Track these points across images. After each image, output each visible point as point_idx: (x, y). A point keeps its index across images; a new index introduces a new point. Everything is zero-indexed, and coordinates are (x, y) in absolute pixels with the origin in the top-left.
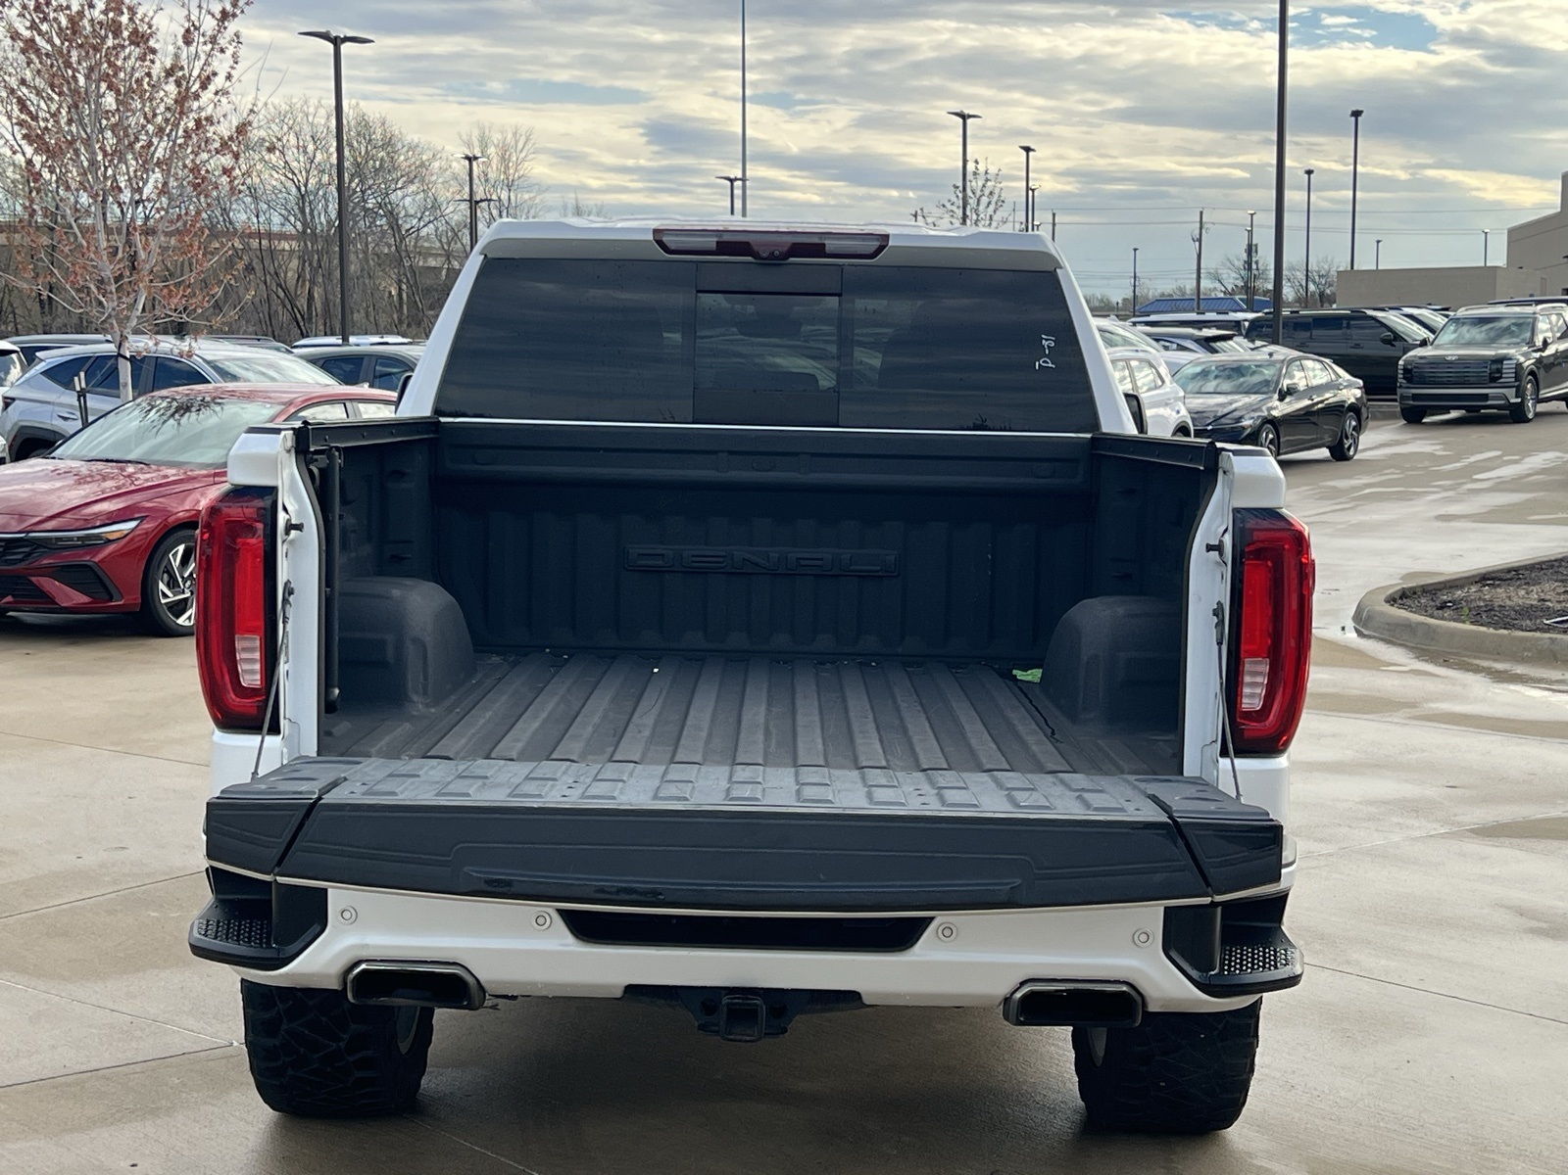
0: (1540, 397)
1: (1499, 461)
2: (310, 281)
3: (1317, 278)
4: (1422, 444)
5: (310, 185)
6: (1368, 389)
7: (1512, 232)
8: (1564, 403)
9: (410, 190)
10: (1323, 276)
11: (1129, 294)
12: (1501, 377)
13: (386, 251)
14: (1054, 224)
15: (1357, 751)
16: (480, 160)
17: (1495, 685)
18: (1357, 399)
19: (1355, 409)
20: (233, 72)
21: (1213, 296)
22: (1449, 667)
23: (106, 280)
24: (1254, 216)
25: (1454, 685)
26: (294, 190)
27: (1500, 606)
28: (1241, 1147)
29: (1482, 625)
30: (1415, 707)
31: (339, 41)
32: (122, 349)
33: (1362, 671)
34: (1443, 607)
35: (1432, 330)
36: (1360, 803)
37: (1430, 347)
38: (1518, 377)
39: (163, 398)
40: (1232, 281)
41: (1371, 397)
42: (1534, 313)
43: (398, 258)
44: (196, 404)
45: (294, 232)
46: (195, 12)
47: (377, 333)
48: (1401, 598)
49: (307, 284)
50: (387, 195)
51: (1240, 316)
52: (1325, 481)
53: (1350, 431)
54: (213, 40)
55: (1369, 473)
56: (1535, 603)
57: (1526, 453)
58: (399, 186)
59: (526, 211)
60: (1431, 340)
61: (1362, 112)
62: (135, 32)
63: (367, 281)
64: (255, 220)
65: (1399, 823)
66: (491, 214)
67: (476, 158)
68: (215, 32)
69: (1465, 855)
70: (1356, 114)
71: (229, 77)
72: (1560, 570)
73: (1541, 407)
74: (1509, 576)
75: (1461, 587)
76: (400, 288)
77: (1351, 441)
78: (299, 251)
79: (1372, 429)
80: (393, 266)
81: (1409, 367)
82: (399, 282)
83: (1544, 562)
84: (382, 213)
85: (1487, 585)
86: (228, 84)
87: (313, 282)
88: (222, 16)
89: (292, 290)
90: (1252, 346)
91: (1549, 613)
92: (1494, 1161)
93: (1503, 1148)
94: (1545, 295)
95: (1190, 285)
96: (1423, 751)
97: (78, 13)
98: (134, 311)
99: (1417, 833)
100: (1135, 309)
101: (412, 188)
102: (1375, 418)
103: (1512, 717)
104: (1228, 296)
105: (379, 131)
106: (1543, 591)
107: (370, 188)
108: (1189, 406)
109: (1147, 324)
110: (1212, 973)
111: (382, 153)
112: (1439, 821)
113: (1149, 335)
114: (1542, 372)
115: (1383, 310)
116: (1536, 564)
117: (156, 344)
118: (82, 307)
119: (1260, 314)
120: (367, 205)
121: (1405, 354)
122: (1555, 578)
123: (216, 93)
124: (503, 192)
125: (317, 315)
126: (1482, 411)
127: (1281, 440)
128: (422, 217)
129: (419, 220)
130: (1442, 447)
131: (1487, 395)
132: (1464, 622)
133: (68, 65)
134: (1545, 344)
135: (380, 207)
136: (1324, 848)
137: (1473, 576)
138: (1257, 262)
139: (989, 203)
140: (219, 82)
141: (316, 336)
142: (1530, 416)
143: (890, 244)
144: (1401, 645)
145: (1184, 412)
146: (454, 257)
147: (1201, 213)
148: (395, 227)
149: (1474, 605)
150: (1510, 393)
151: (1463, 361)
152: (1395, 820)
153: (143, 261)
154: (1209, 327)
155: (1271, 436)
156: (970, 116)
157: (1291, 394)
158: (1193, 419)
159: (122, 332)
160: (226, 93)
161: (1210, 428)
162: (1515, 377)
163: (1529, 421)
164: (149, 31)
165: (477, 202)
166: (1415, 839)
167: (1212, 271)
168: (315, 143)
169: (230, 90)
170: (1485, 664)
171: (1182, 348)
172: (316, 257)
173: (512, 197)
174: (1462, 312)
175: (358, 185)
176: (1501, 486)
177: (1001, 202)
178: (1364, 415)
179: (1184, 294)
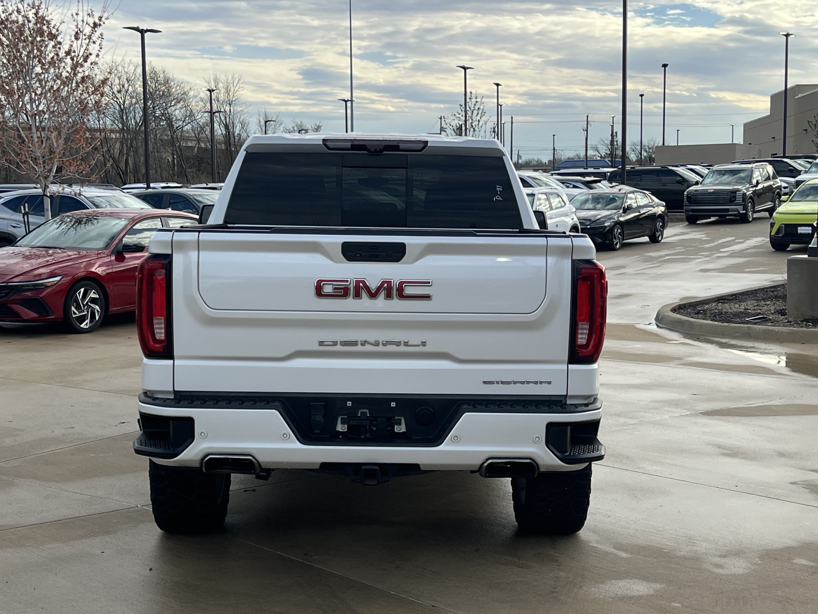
0: (755, 210)
1: (733, 242)
2: (126, 154)
3: (648, 149)
4: (696, 234)
5: (125, 104)
6: (668, 207)
7: (745, 125)
8: (768, 213)
9: (178, 107)
10: (651, 148)
11: (551, 158)
12: (735, 200)
13: (166, 138)
14: (512, 123)
15: (651, 380)
16: (215, 91)
17: (720, 349)
18: (662, 212)
19: (661, 217)
20: (100, 53)
21: (595, 159)
22: (699, 341)
23: (37, 158)
24: (614, 118)
25: (700, 349)
26: (117, 107)
27: (725, 312)
28: (585, 539)
29: (716, 321)
30: (681, 359)
31: (144, 32)
32: (46, 192)
33: (657, 344)
34: (698, 313)
35: (702, 177)
36: (651, 402)
37: (700, 185)
38: (744, 200)
39: (68, 216)
40: (604, 151)
41: (669, 211)
42: (752, 168)
43: (172, 142)
44: (84, 220)
45: (117, 128)
46: (80, 23)
47: (162, 181)
48: (679, 309)
49: (125, 155)
50: (166, 109)
51: (605, 170)
52: (646, 253)
53: (659, 228)
54: (90, 37)
55: (668, 249)
56: (742, 310)
57: (746, 238)
58: (173, 104)
59: (239, 117)
60: (701, 181)
61: (667, 65)
62: (50, 33)
63: (156, 155)
64: (97, 123)
65: (668, 411)
66: (220, 118)
67: (213, 90)
68: (91, 33)
69: (697, 424)
70: (665, 66)
71: (98, 56)
72: (757, 295)
73: (756, 215)
74: (731, 298)
75: (706, 304)
76: (173, 158)
77: (660, 233)
78: (120, 138)
79: (671, 227)
80: (169, 146)
81: (690, 195)
82: (173, 155)
83: (749, 291)
84: (164, 118)
85: (721, 302)
86: (97, 59)
87: (128, 155)
88: (94, 25)
89: (117, 159)
90: (611, 185)
91: (749, 315)
92: (694, 543)
93: (698, 538)
94: (761, 158)
95: (582, 154)
96: (683, 379)
97: (22, 24)
98: (51, 173)
99: (676, 415)
100: (553, 166)
101: (179, 106)
102: (671, 222)
103: (727, 364)
104: (602, 159)
105: (162, 76)
106: (747, 305)
107: (157, 106)
108: (577, 216)
109: (559, 174)
110: (567, 454)
111: (164, 88)
112: (686, 409)
113: (558, 180)
114: (756, 197)
115: (677, 166)
116: (745, 292)
117: (63, 189)
118: (25, 171)
119: (616, 169)
120: (156, 115)
121: (688, 188)
122: (753, 298)
123: (92, 64)
124: (227, 107)
125: (130, 172)
126: (727, 217)
127: (625, 233)
128: (184, 121)
129: (183, 122)
130: (705, 235)
131: (728, 209)
132: (707, 320)
133: (18, 51)
134: (758, 183)
135: (163, 115)
136: (632, 422)
137: (715, 298)
138: (617, 141)
139: (478, 113)
140: (92, 58)
141: (130, 183)
142: (750, 220)
143: (428, 145)
144: (677, 331)
145: (576, 219)
146: (201, 141)
147: (588, 116)
148: (171, 126)
149: (713, 312)
150: (740, 208)
151: (716, 192)
152: (666, 409)
153: (56, 148)
154: (590, 176)
155: (619, 231)
156: (468, 68)
157: (629, 210)
158: (580, 223)
159: (45, 183)
160: (96, 64)
161: (589, 227)
162: (743, 200)
163: (750, 222)
164: (57, 33)
165: (214, 113)
166: (675, 417)
167: (594, 146)
168: (128, 82)
169: (98, 62)
170: (717, 339)
171: (575, 187)
172: (129, 141)
173: (232, 110)
174: (716, 167)
175: (151, 104)
176: (733, 255)
177: (484, 113)
178: (666, 220)
179: (579, 158)
